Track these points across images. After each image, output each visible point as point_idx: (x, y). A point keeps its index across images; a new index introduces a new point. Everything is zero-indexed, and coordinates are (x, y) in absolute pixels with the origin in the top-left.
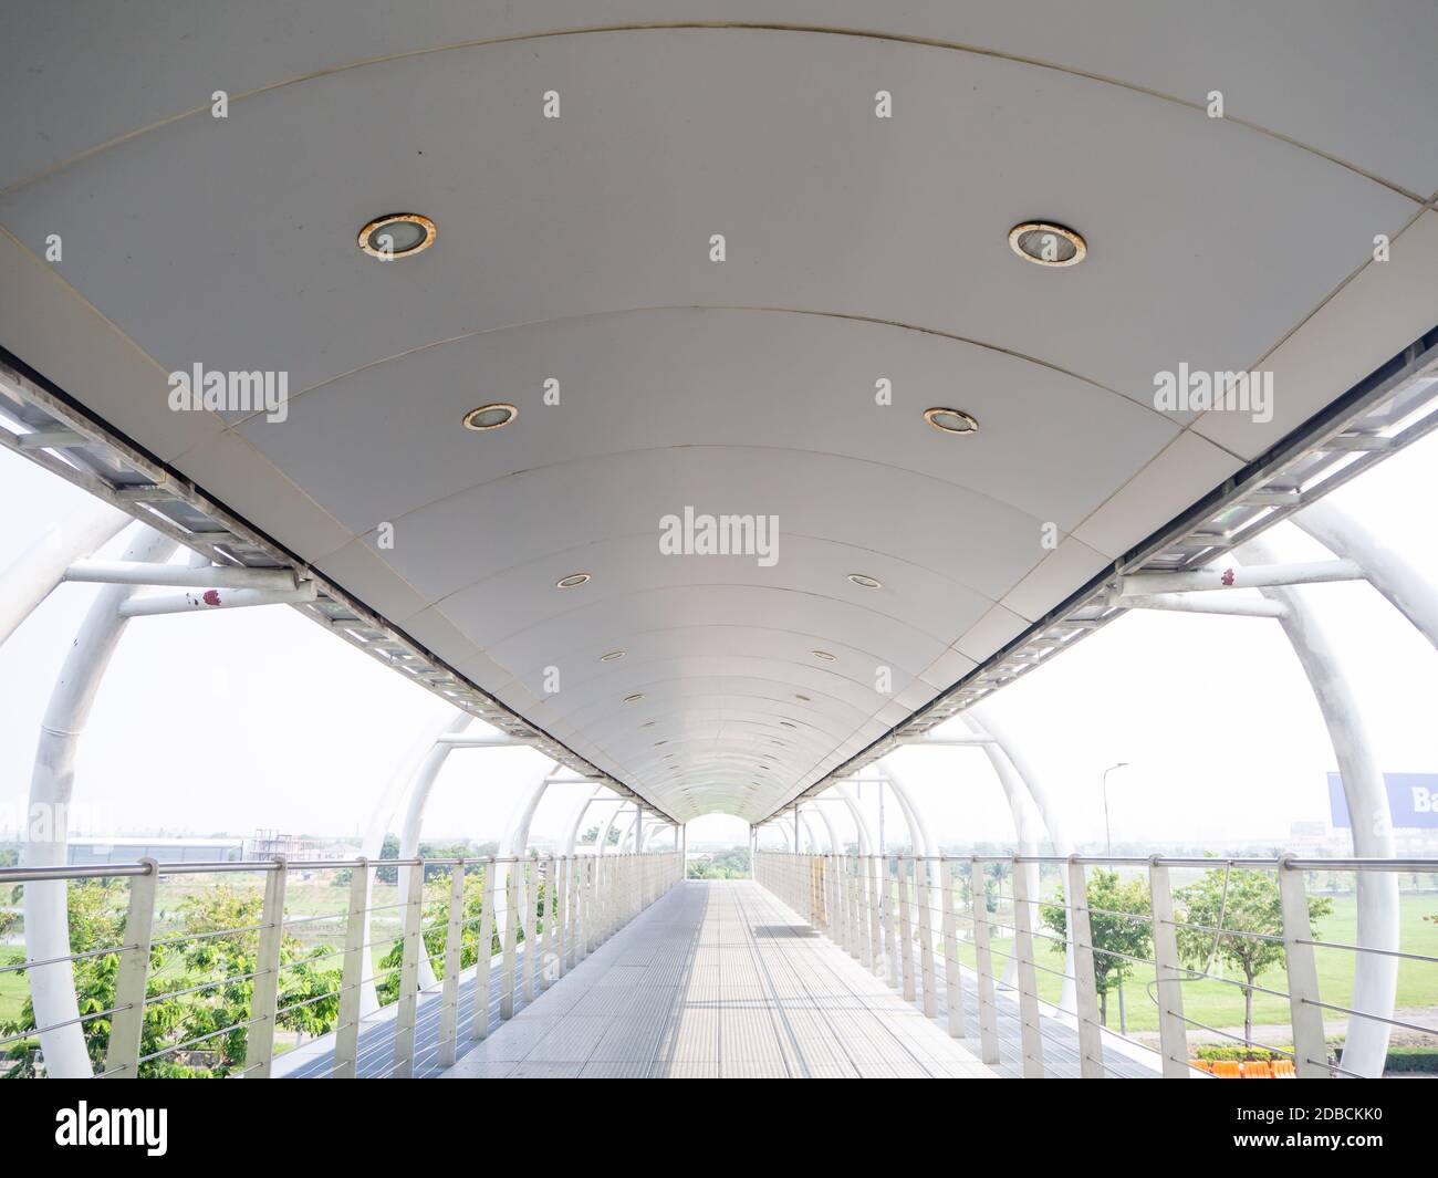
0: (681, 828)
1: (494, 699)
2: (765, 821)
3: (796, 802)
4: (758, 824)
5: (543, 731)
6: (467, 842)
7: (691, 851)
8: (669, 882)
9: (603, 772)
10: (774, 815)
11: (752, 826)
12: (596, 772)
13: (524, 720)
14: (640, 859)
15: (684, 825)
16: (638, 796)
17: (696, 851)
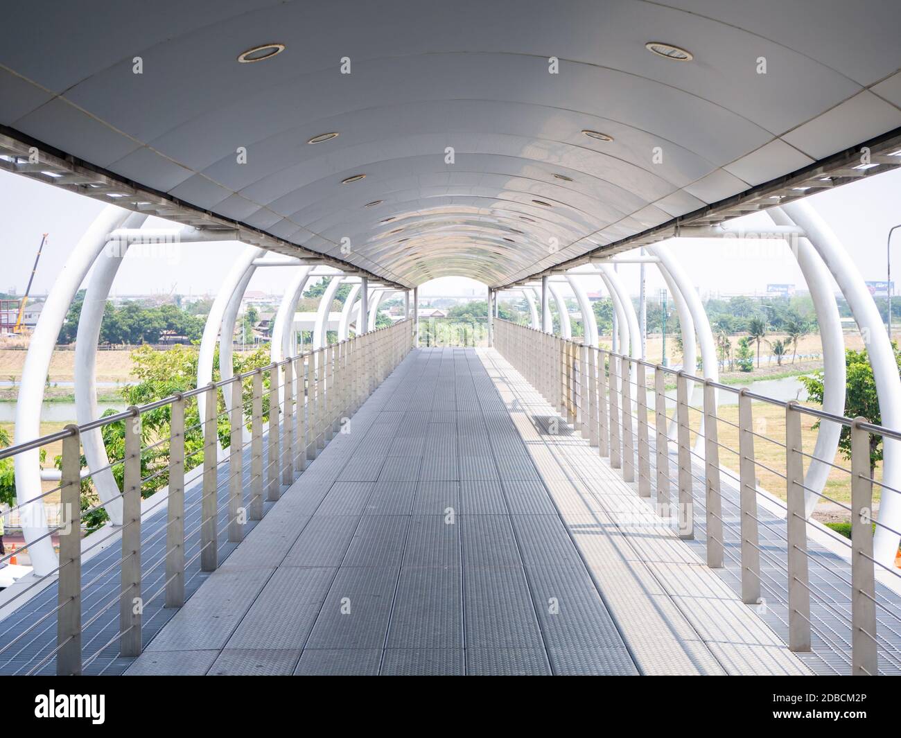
0: (412, 292)
1: (171, 198)
2: (506, 287)
3: (545, 274)
4: (499, 288)
5: (241, 223)
6: (178, 299)
7: (422, 306)
8: (400, 354)
9: (320, 254)
10: (517, 283)
11: (491, 290)
12: (311, 255)
13: (214, 215)
14: (367, 340)
15: (416, 289)
16: (363, 270)
17: (428, 306)
